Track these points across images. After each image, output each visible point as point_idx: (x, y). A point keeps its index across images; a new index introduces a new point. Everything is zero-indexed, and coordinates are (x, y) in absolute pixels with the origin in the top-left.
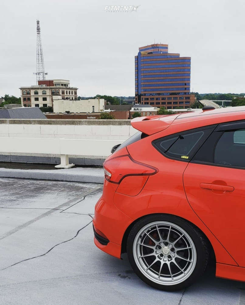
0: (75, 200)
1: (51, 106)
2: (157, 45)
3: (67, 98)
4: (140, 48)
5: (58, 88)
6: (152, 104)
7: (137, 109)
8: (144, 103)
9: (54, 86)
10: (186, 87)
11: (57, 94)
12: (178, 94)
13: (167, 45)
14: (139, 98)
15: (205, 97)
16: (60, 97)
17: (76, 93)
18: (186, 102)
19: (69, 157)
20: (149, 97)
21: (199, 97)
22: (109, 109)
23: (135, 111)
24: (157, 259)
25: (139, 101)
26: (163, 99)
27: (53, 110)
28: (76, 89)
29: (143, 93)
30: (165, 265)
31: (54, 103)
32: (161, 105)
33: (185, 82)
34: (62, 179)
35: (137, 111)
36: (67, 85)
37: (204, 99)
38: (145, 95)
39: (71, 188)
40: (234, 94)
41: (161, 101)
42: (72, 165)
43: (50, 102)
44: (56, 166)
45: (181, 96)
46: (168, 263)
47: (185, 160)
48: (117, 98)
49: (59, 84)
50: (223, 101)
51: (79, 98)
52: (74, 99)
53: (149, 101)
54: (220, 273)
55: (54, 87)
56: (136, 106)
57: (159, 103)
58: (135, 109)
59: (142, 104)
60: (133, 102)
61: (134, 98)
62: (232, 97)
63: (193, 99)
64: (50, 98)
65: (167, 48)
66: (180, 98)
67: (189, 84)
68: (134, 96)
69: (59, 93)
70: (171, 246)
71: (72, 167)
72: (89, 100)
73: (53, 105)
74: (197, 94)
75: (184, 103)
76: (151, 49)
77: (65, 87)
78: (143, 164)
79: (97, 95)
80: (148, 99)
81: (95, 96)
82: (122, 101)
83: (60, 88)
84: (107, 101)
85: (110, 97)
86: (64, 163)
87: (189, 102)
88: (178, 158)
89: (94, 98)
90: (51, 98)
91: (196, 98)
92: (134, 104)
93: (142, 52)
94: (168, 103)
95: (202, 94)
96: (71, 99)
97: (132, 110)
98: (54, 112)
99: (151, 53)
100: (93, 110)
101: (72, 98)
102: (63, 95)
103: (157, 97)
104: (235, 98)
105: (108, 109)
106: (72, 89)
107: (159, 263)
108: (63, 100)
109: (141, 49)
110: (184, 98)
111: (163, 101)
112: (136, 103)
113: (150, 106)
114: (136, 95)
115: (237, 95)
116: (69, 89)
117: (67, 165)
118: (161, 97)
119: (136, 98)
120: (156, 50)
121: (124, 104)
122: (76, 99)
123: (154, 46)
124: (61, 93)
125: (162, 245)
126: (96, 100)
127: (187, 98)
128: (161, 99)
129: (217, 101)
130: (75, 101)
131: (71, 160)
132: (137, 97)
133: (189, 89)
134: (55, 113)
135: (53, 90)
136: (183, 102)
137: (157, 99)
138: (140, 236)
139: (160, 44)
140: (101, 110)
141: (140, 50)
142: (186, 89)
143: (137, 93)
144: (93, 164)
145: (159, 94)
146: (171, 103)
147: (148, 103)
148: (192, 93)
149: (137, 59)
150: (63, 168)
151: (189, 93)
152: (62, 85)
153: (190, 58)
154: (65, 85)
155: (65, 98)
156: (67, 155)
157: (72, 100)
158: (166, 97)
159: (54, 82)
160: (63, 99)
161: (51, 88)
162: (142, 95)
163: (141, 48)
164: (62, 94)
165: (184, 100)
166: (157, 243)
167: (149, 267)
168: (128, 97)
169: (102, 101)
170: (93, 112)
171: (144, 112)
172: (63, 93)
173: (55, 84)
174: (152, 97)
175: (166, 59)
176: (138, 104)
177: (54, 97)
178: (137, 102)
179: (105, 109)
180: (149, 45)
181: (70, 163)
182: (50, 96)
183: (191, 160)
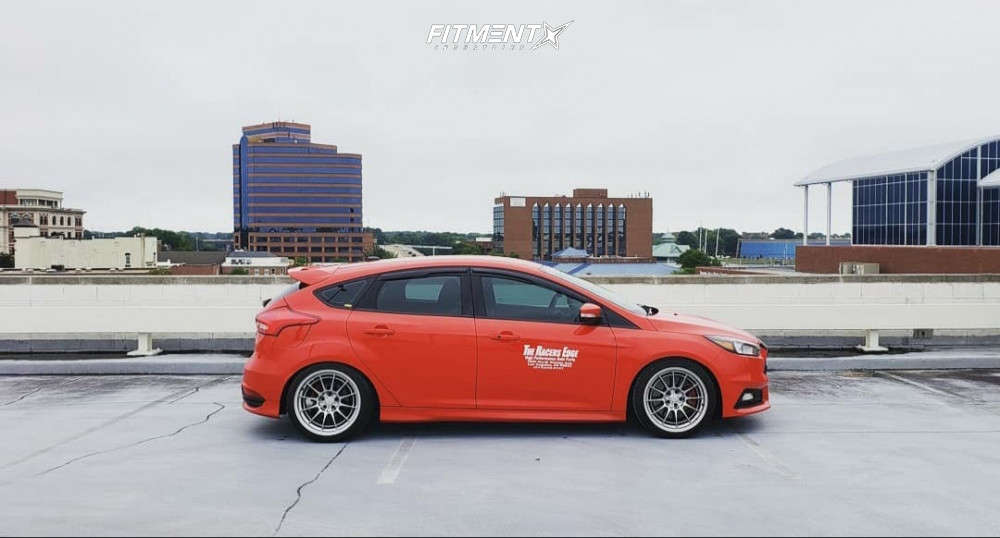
0: (182, 393)
1: (8, 252)
2: (284, 123)
3: (55, 235)
4: (244, 129)
5: (29, 210)
6: (276, 251)
7: (240, 261)
8: (255, 249)
9: (17, 203)
10: (353, 215)
11: (29, 224)
12: (336, 230)
13: (309, 126)
14: (244, 237)
15: (395, 238)
16: (36, 232)
17: (79, 222)
18: (353, 248)
19: (153, 337)
20: (268, 235)
21: (381, 237)
22: (169, 261)
23: (235, 265)
24: (320, 411)
25: (244, 244)
26: (301, 240)
27: (14, 261)
28: (82, 213)
29: (252, 225)
30: (329, 415)
31: (18, 245)
32: (296, 254)
33: (351, 206)
34: (146, 371)
35: (240, 265)
36: (56, 203)
37: (394, 243)
38: (258, 230)
39: (169, 382)
40: (456, 234)
41: (297, 245)
42: (159, 350)
43: (5, 243)
44: (129, 354)
45: (341, 235)
46: (332, 414)
47: (348, 308)
48: (188, 236)
49: (33, 201)
50: (434, 247)
51: (88, 236)
52: (73, 235)
53: (268, 244)
54: (385, 416)
55: (19, 206)
56: (238, 255)
57: (292, 249)
58: (233, 262)
59: (252, 249)
60: (228, 246)
61: (230, 236)
62: (451, 240)
63: (369, 242)
64: (5, 234)
65: (308, 132)
66: (341, 239)
67: (359, 210)
68: (232, 230)
69: (31, 220)
70: (334, 396)
71: (159, 354)
72: (117, 238)
73: (13, 251)
74: (377, 232)
75: (350, 250)
76: (270, 131)
77: (50, 207)
78: (308, 315)
79: (135, 229)
80: (265, 239)
81: (130, 229)
82: (200, 242)
83: (35, 210)
84: (163, 243)
85: (171, 233)
86: (144, 347)
87: (361, 249)
88: (341, 307)
89: (130, 234)
90: (7, 233)
91: (375, 241)
92: (233, 250)
93: (249, 137)
94: (314, 249)
95: (389, 233)
96: (66, 236)
97: (228, 263)
98: (16, 267)
99: (273, 140)
100: (128, 262)
101: (69, 234)
102: (43, 226)
103: (288, 235)
104: (458, 242)
105: (166, 261)
106: (69, 212)
107: (322, 414)
108: (43, 239)
109: (247, 131)
110: (350, 240)
111: (302, 245)
112: (237, 247)
113: (271, 254)
114: (236, 230)
115: (464, 235)
116: (62, 211)
117: (149, 350)
118: (295, 235)
119: (237, 237)
120: (283, 135)
121: (205, 250)
122: (78, 237)
123: (277, 127)
124: (37, 222)
125: (325, 396)
126: (136, 240)
127: (355, 240)
128: (296, 240)
129: (420, 247)
130: (77, 241)
131: (155, 344)
132: (239, 234)
133: (359, 220)
134: (20, 270)
135: (15, 213)
136: (347, 249)
137: (287, 240)
138: (302, 389)
139: (291, 122)
140: (149, 264)
141: (245, 133)
142: (352, 220)
143: (238, 225)
144: (196, 348)
145: (292, 230)
146: (319, 249)
147: (265, 249)
148: (368, 230)
149: (239, 151)
150: (143, 356)
151: (360, 229)
152: (42, 202)
153: (360, 156)
154: (50, 203)
155: (50, 235)
156: (149, 334)
157: (69, 238)
158: (309, 235)
159: (18, 194)
160: (42, 235)
161: (9, 209)
162: (251, 230)
163: (247, 128)
164: (41, 223)
165: (351, 244)
166: (320, 394)
167: (311, 420)
168: (215, 233)
169: (152, 243)
170: (128, 268)
171: (256, 268)
172: (44, 221)
173: (21, 200)
174: (275, 235)
175: (306, 155)
176: (242, 250)
177: (18, 232)
178: (239, 244)
179: (159, 260)
180: (266, 123)
181: (154, 348)
182: (5, 227)
183: (354, 308)
